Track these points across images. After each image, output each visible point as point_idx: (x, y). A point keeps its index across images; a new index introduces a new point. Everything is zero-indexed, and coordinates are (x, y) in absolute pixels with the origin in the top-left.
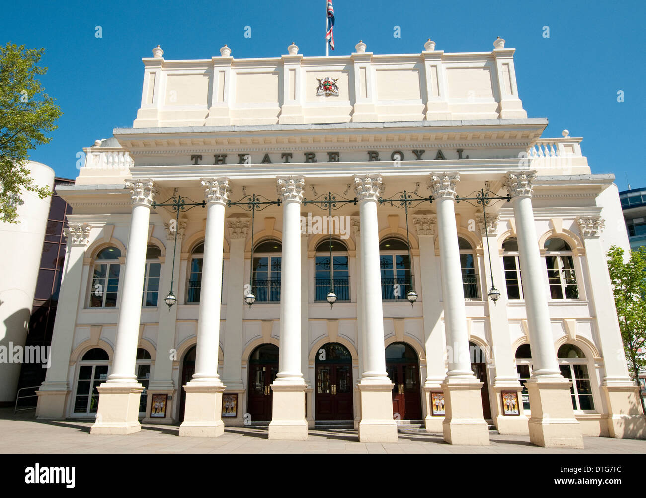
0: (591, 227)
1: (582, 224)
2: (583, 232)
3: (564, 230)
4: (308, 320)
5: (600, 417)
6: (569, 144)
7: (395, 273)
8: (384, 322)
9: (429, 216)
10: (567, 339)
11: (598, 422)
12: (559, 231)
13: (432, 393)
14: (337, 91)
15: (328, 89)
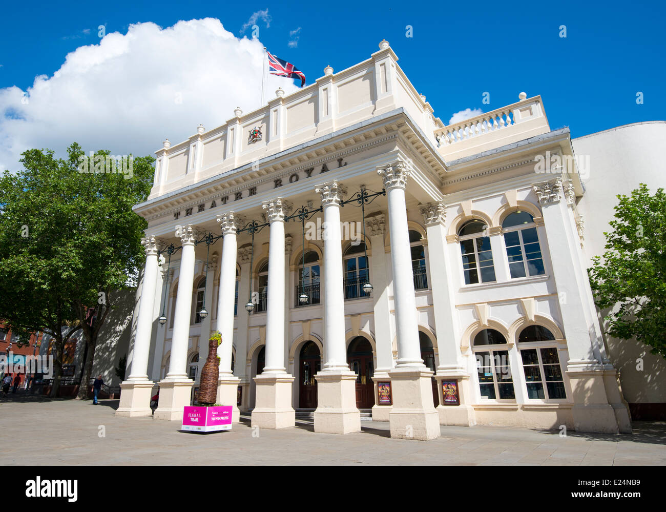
0: (548, 193)
1: (538, 191)
2: (540, 199)
3: (518, 202)
4: (289, 322)
5: (557, 407)
6: (526, 107)
7: (358, 273)
8: (345, 319)
9: (378, 217)
10: (523, 321)
11: (555, 413)
12: (513, 204)
13: (378, 383)
14: (261, 136)
15: (254, 136)
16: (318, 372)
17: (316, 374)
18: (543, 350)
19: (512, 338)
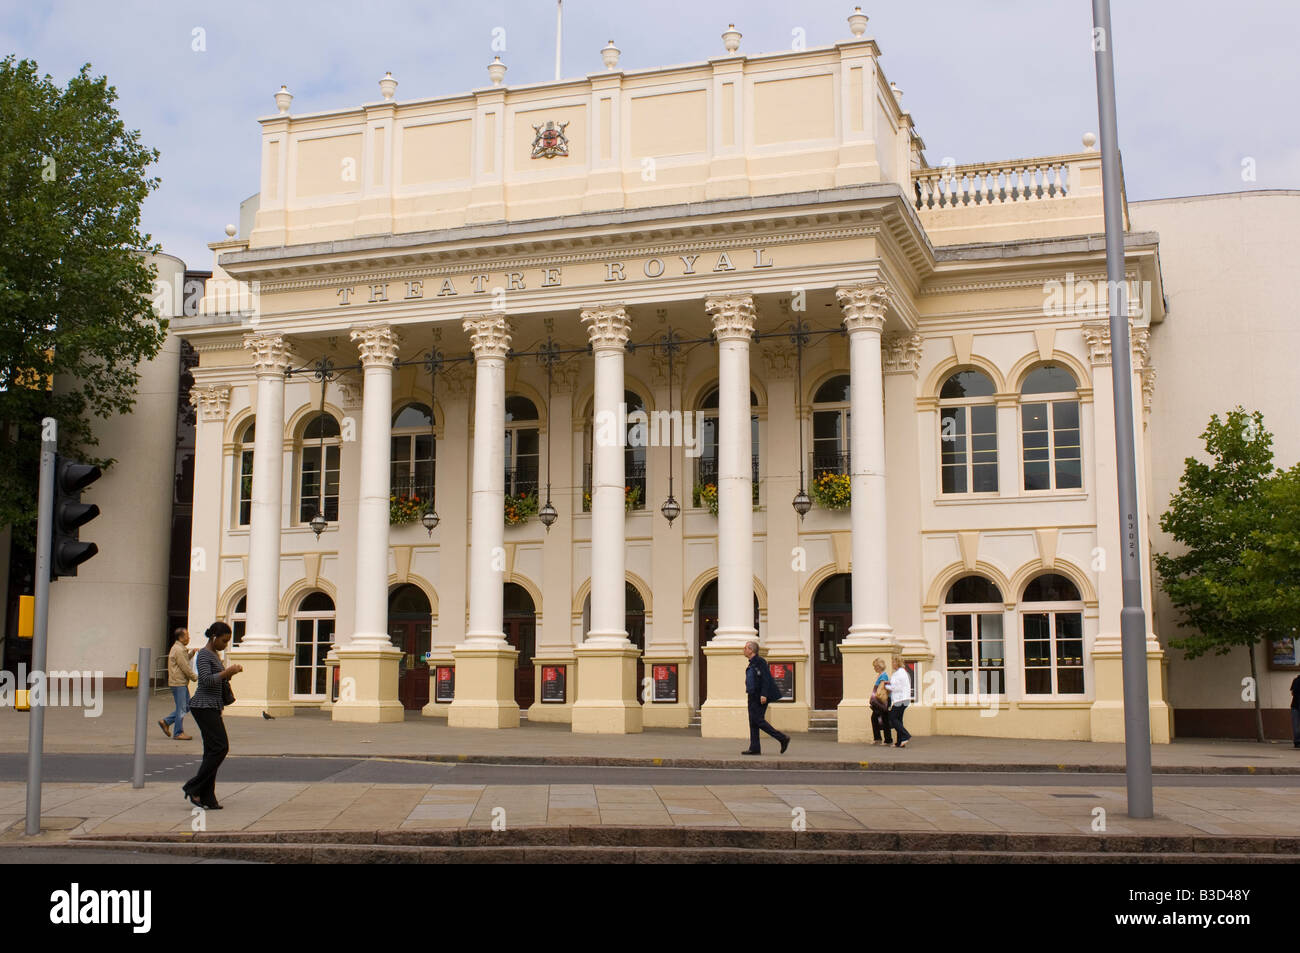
1: (1091, 338)
2: (1093, 354)
3: (1056, 352)
12: (1045, 355)
14: (565, 148)
15: (550, 143)
16: (708, 642)
17: (705, 645)
18: (1060, 617)
19: (1012, 593)
